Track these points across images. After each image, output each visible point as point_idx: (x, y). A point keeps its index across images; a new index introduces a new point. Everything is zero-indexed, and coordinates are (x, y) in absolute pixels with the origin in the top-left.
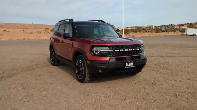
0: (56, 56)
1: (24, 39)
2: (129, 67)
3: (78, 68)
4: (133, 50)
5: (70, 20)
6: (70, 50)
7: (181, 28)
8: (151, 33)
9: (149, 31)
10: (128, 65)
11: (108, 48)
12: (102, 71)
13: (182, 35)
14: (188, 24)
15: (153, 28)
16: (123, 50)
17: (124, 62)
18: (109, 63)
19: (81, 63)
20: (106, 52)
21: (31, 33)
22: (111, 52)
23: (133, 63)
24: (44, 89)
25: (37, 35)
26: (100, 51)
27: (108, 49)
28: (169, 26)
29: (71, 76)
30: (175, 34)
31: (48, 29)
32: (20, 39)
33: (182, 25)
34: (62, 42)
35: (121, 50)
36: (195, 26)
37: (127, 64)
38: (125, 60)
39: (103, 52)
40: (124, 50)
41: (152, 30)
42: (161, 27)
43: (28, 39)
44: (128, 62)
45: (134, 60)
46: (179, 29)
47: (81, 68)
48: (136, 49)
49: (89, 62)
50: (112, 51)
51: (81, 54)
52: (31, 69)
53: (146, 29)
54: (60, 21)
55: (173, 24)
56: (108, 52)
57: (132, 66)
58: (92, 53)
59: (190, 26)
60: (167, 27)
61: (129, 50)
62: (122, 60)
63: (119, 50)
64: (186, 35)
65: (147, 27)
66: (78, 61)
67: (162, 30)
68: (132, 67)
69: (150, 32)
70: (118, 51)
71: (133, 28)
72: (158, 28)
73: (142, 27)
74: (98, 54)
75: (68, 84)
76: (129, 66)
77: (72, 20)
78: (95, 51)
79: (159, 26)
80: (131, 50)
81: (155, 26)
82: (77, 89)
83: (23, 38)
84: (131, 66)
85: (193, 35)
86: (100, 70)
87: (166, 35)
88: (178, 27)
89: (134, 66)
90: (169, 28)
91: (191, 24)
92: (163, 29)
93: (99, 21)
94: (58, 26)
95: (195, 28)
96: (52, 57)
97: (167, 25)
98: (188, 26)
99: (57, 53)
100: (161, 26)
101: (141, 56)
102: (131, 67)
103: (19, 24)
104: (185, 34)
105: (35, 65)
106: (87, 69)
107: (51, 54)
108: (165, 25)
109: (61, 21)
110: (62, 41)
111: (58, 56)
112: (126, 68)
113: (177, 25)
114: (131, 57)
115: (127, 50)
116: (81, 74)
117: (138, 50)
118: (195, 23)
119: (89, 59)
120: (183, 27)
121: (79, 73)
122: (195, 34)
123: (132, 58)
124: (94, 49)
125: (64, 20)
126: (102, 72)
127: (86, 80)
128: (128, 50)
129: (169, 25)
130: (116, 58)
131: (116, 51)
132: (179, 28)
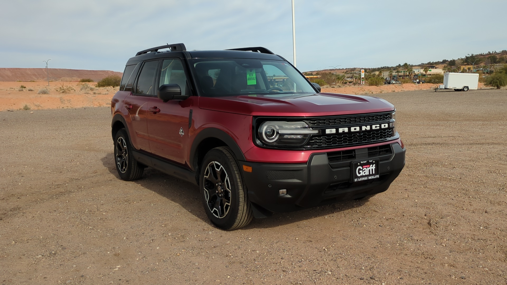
0: (135, 153)
1: (26, 108)
2: (363, 179)
3: (211, 185)
4: (374, 127)
5: (174, 47)
6: (181, 133)
7: (429, 72)
8: (357, 86)
9: (350, 82)
10: (362, 173)
11: (303, 124)
12: (287, 193)
13: (436, 89)
14: (444, 62)
15: (360, 75)
16: (346, 130)
17: (350, 165)
18: (309, 168)
19: (222, 170)
20: (299, 137)
21: (44, 93)
22: (314, 136)
23: (374, 168)
24: (115, 255)
25: (61, 99)
26: (282, 135)
27: (305, 128)
28: (400, 69)
29: (184, 210)
30: (417, 89)
31: (89, 81)
32: (15, 108)
33: (432, 65)
34: (155, 113)
35: (341, 130)
36: (462, 67)
37: (360, 169)
38: (354, 157)
39: (289, 137)
40: (349, 129)
41: (360, 79)
42: (380, 72)
43: (36, 108)
44: (362, 165)
45: (377, 157)
46: (425, 75)
47: (223, 186)
48: (380, 126)
49: (247, 169)
50: (316, 132)
51: (221, 143)
52: (62, 193)
53: (344, 76)
54: (139, 54)
55: (408, 64)
56: (305, 135)
57: (373, 175)
58: (258, 142)
59: (449, 67)
60: (394, 71)
61: (364, 128)
62: (345, 158)
63: (337, 130)
64: (445, 89)
65: (345, 71)
66: (212, 166)
67: (382, 78)
68: (373, 177)
69: (354, 84)
70: (334, 131)
71: (312, 75)
72: (372, 74)
73: (332, 72)
74: (275, 144)
75: (183, 237)
76: (363, 176)
77: (181, 46)
78: (266, 134)
79: (374, 70)
80: (368, 128)
81: (366, 70)
82: (215, 250)
83: (22, 107)
84: (370, 175)
85: (462, 90)
86: (283, 192)
87: (396, 91)
88: (422, 71)
89: (378, 176)
90: (400, 74)
91: (452, 63)
92: (386, 75)
93: (255, 49)
94: (137, 67)
95: (463, 72)
96: (120, 157)
97: (394, 66)
98: (445, 67)
99: (139, 145)
100: (381, 70)
101: (393, 146)
102: (370, 178)
103: (9, 69)
104: (442, 86)
105: (71, 180)
106: (240, 188)
107: (118, 147)
108: (390, 66)
109: (145, 52)
110: (155, 108)
111: (141, 151)
112: (358, 182)
113: (419, 65)
114: (369, 149)
115: (358, 129)
116: (222, 205)
117: (385, 129)
118: (462, 59)
119: (249, 158)
120: (433, 71)
121: (213, 200)
122: (467, 87)
123: (372, 152)
124: (265, 128)
125: (156, 49)
126: (289, 196)
127: (237, 221)
128: (361, 128)
129: (399, 66)
130: (329, 154)
131: (328, 131)
132: (424, 73)
